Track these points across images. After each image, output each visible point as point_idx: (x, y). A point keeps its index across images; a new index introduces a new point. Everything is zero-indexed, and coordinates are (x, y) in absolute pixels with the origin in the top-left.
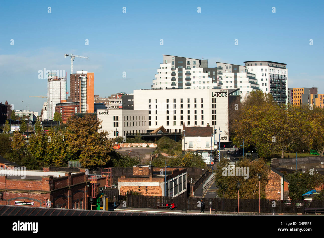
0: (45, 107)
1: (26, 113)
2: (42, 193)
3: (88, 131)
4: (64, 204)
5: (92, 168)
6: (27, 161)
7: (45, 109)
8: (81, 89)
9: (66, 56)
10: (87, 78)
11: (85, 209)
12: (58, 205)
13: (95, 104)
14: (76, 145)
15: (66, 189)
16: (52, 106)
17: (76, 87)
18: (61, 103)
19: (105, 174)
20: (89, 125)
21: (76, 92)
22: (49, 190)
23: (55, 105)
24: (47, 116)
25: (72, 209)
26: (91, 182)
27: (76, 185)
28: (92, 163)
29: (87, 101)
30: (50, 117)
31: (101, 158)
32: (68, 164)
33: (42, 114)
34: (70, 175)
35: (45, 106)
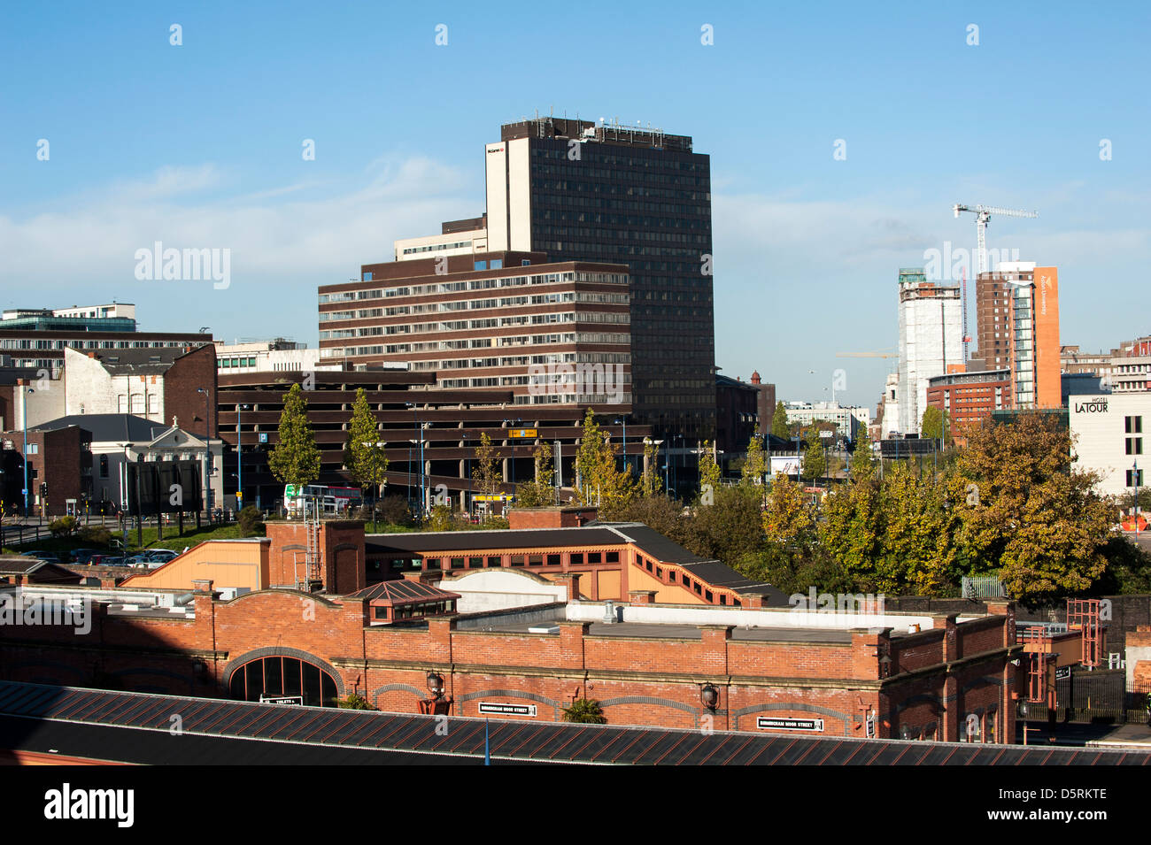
0: (893, 392)
1: (824, 411)
2: (851, 687)
3: (1030, 470)
4: (928, 726)
5: (1044, 600)
6: (818, 579)
7: (894, 398)
8: (1013, 324)
9: (960, 210)
10: (1033, 286)
11: (1002, 742)
12: (905, 727)
13: (1064, 378)
14: (987, 522)
15: (938, 675)
16: (916, 385)
17: (997, 319)
18: (946, 375)
19: (1078, 621)
20: (1031, 450)
21: (997, 335)
22: (877, 676)
23: (927, 384)
24: (901, 420)
25: (959, 741)
26: (1027, 648)
27: (972, 661)
28: (1044, 582)
29: (1035, 367)
30: (910, 423)
31: (1075, 566)
32: (960, 585)
33: (881, 413)
34: (952, 625)
35: (893, 387)
